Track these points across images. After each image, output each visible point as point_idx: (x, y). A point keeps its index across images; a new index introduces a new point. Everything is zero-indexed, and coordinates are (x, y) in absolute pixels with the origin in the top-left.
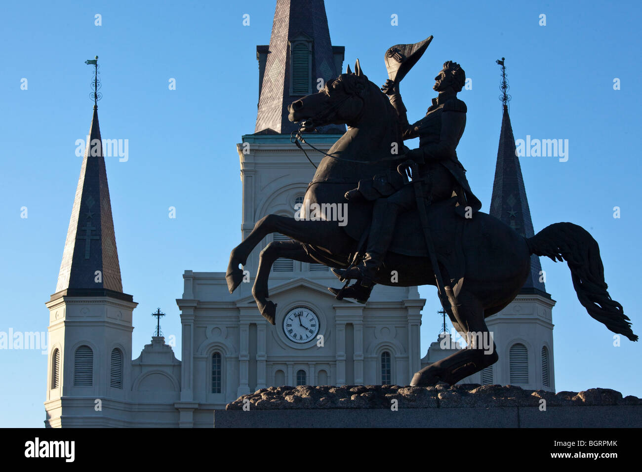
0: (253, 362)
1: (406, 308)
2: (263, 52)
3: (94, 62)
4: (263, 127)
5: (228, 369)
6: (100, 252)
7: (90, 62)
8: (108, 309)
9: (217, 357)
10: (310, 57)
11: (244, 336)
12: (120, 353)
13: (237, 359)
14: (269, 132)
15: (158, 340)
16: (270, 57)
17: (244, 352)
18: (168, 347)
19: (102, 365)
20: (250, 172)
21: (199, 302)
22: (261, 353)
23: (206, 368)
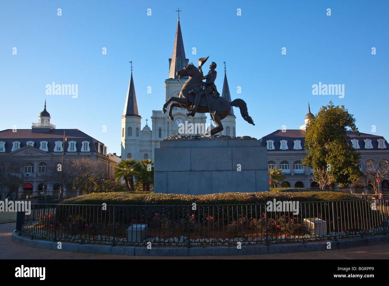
0: (168, 131)
1: (203, 119)
2: (170, 60)
3: (131, 62)
4: (170, 78)
5: (163, 132)
6: (133, 106)
7: (130, 62)
8: (135, 119)
9: (160, 129)
10: (181, 61)
11: (166, 125)
12: (138, 129)
13: (165, 130)
14: (172, 79)
15: (147, 126)
16: (172, 61)
17: (166, 128)
18: (149, 127)
19: (134, 132)
20: (167, 88)
21: (156, 117)
22: (170, 129)
23: (158, 132)
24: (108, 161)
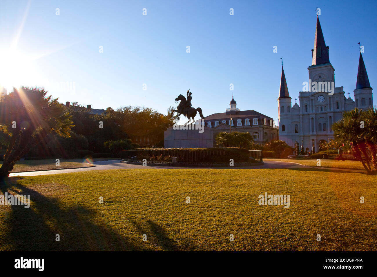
0: (312, 106)
1: (341, 94)
2: (313, 50)
3: (282, 59)
4: (313, 64)
5: (308, 107)
6: (284, 90)
7: (281, 59)
8: (286, 100)
9: (306, 106)
10: (321, 50)
11: (311, 101)
12: (289, 107)
13: (309, 106)
14: (314, 65)
15: (296, 104)
16: (314, 51)
17: (311, 105)
18: (298, 105)
19: (286, 109)
20: (310, 73)
21: (302, 97)
22: (314, 104)
23: (304, 108)
24: (276, 131)
